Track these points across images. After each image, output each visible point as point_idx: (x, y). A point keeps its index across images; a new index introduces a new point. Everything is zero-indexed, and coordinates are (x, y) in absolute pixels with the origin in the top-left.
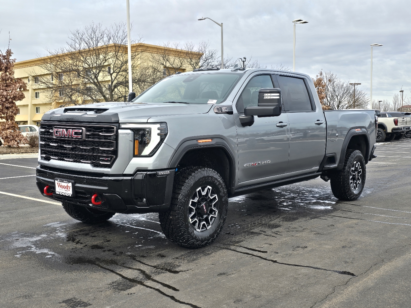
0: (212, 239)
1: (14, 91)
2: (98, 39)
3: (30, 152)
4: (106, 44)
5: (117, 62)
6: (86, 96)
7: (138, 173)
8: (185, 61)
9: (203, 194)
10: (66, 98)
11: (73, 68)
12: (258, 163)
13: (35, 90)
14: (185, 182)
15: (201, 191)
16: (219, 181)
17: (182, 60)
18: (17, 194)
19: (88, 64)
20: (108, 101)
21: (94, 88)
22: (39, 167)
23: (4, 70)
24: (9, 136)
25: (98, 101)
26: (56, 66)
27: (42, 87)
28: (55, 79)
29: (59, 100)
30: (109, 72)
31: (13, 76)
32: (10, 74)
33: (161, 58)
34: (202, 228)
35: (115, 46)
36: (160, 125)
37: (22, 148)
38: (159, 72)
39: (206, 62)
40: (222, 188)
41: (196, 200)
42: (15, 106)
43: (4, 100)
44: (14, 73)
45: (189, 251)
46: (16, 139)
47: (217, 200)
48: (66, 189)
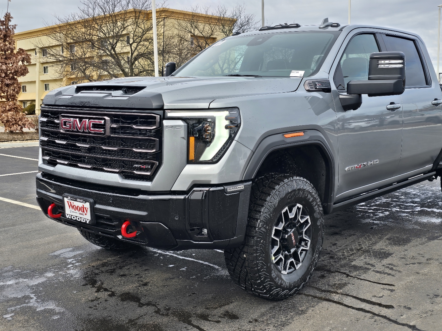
0: (304, 284)
1: (15, 65)
2: (115, 3)
3: (37, 138)
4: (124, 9)
5: (137, 30)
6: (102, 70)
7: (195, 189)
8: (217, 28)
9: (290, 217)
10: (78, 73)
11: (87, 37)
12: (364, 164)
13: (43, 63)
14: (266, 201)
15: (288, 211)
16: (312, 196)
17: (213, 27)
18: (16, 200)
19: (103, 33)
20: (128, 76)
21: (112, 61)
22: (39, 175)
23: (2, 38)
24: (10, 120)
25: (116, 76)
26: (66, 35)
27: (51, 60)
28: (66, 50)
29: (71, 75)
30: (128, 42)
31: (14, 46)
32: (10, 44)
33: (188, 24)
34: (289, 268)
35: (135, 11)
36: (229, 112)
37: (27, 133)
38: (187, 41)
39: (241, 29)
40: (317, 206)
41: (281, 227)
42: (18, 82)
43: (3, 75)
44: (14, 42)
45: (271, 305)
46: (19, 123)
47: (310, 224)
48: (80, 212)
